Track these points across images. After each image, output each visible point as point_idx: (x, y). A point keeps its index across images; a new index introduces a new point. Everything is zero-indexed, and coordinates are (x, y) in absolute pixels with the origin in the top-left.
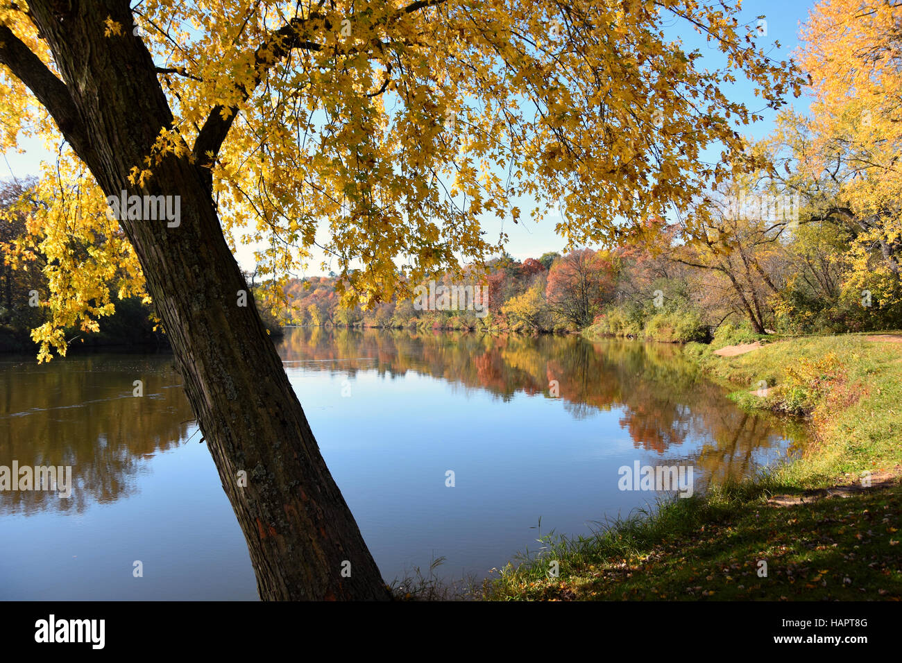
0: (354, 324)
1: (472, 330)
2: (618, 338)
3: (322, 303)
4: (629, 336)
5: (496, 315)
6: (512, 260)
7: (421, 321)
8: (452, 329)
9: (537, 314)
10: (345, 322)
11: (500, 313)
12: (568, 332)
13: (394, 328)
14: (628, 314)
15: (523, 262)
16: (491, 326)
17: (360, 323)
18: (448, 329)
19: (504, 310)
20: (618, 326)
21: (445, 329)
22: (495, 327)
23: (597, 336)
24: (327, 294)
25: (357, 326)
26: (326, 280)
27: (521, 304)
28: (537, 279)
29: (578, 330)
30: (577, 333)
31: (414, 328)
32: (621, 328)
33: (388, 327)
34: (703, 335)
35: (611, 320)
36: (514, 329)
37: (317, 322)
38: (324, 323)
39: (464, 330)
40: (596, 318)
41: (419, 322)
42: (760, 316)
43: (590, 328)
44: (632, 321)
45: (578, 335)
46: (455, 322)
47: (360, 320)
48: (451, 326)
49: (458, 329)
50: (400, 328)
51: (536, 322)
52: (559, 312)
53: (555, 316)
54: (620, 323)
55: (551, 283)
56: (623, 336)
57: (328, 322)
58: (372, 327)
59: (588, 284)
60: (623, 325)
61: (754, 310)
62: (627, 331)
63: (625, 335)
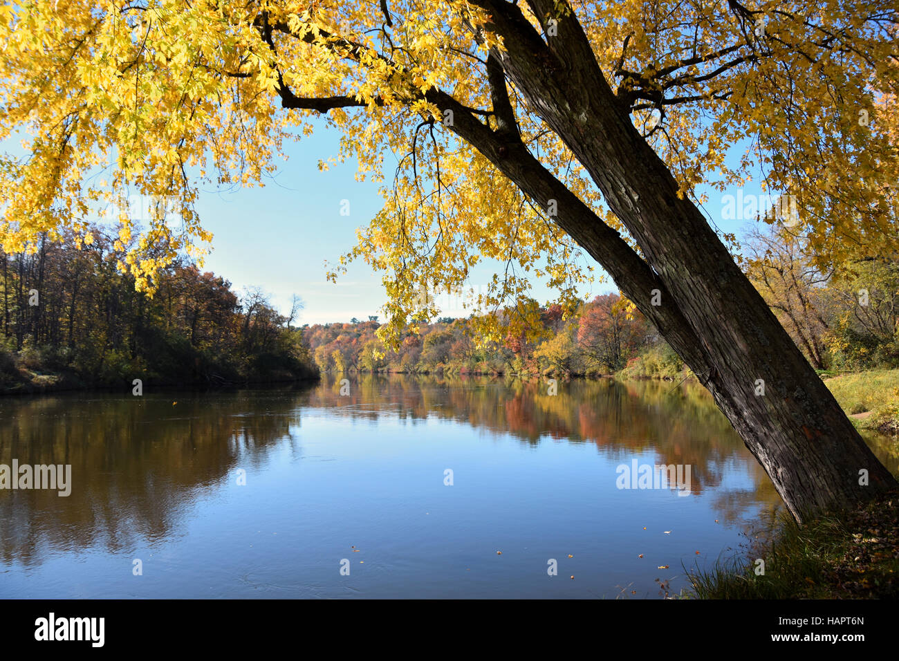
0: (379, 370)
1: (501, 374)
2: (654, 380)
3: (346, 349)
4: (666, 378)
5: (526, 360)
6: (537, 305)
7: (448, 367)
8: (481, 374)
9: (568, 358)
10: (370, 368)
11: (530, 358)
12: (600, 376)
13: (420, 373)
14: (665, 356)
16: (521, 370)
17: (385, 369)
18: (476, 374)
19: (536, 354)
20: (654, 368)
21: (473, 374)
22: (525, 372)
24: (351, 340)
25: (382, 372)
26: (348, 326)
27: (553, 348)
29: (610, 374)
30: (609, 376)
31: (441, 373)
32: (657, 370)
33: (414, 373)
35: (647, 363)
36: (544, 374)
37: (341, 368)
38: (348, 369)
39: (492, 374)
40: (629, 361)
41: (446, 367)
43: (624, 371)
44: (669, 363)
45: (610, 379)
46: (484, 367)
47: (385, 365)
48: (479, 371)
49: (486, 374)
50: (427, 373)
51: (567, 366)
52: (592, 355)
53: (587, 360)
54: (656, 365)
55: (582, 327)
56: (659, 378)
57: (352, 368)
58: (398, 373)
59: (619, 329)
60: (659, 367)
62: (664, 373)
63: (662, 377)
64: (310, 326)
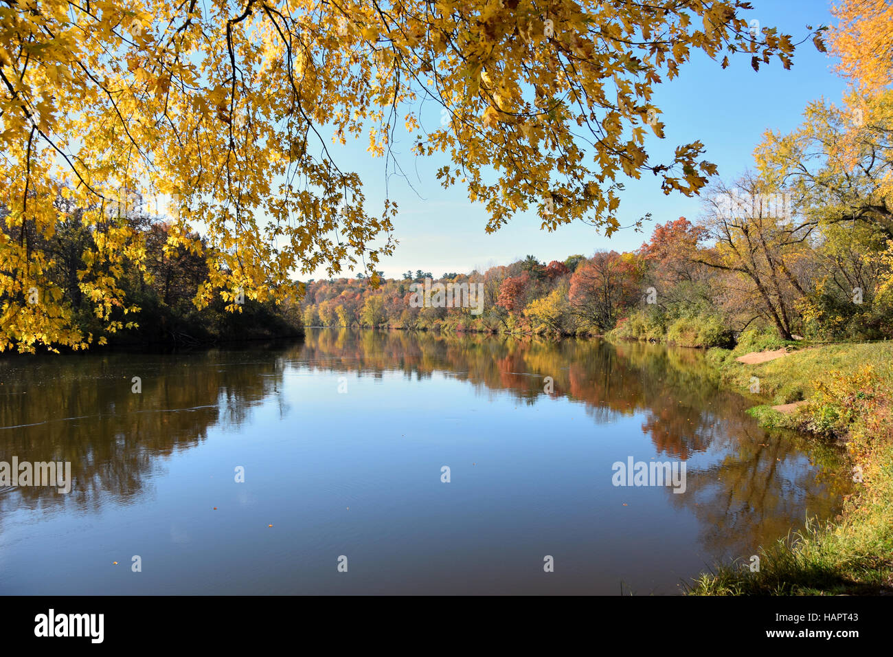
0: (380, 325)
1: (495, 332)
2: (640, 342)
3: (349, 305)
4: (651, 340)
5: (519, 318)
6: (536, 263)
7: (445, 323)
8: (476, 331)
9: (560, 316)
10: (371, 323)
11: (523, 316)
12: (590, 336)
13: (418, 329)
14: (651, 317)
15: (547, 265)
16: (514, 328)
17: (386, 324)
18: (472, 331)
19: (526, 312)
20: (640, 329)
21: (468, 331)
22: (518, 330)
23: (620, 341)
24: (354, 296)
25: (383, 327)
26: (354, 281)
27: (543, 307)
28: (561, 281)
29: (601, 334)
30: (599, 336)
31: (438, 330)
32: (644, 332)
33: (413, 329)
34: (728, 339)
35: (634, 323)
36: (537, 332)
37: (344, 323)
38: (351, 324)
39: (487, 332)
40: (619, 322)
41: (443, 323)
42: (787, 321)
43: (613, 332)
44: (655, 325)
45: (601, 339)
46: (479, 325)
47: (386, 321)
48: (474, 328)
49: (481, 332)
50: (425, 330)
51: (558, 325)
52: (582, 315)
53: (577, 319)
54: (643, 327)
55: (574, 286)
56: (645, 340)
57: (355, 323)
58: (398, 329)
59: (611, 287)
60: (646, 329)
61: (780, 315)
62: (650, 335)
63: (648, 339)
64: (316, 281)
